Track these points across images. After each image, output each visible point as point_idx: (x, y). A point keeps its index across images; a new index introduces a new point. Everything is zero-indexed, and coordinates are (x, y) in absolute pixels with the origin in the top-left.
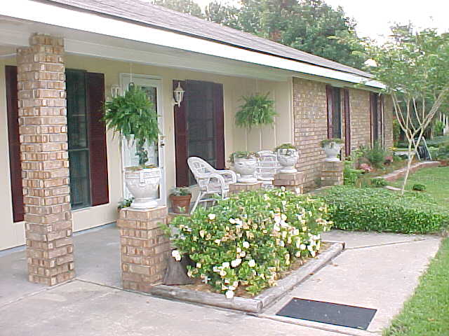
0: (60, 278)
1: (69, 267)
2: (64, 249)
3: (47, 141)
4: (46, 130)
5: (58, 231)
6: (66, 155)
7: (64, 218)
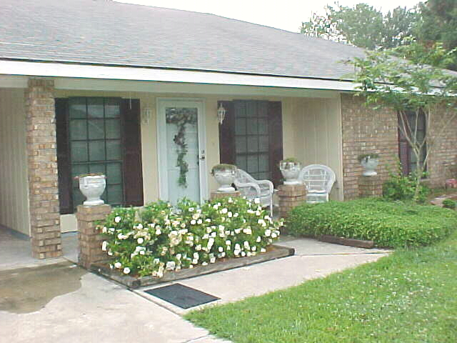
0: (48, 254)
1: (56, 247)
2: (52, 234)
3: (37, 155)
4: (37, 147)
5: (46, 220)
6: (55, 165)
7: (52, 211)
